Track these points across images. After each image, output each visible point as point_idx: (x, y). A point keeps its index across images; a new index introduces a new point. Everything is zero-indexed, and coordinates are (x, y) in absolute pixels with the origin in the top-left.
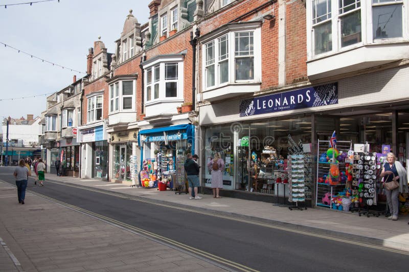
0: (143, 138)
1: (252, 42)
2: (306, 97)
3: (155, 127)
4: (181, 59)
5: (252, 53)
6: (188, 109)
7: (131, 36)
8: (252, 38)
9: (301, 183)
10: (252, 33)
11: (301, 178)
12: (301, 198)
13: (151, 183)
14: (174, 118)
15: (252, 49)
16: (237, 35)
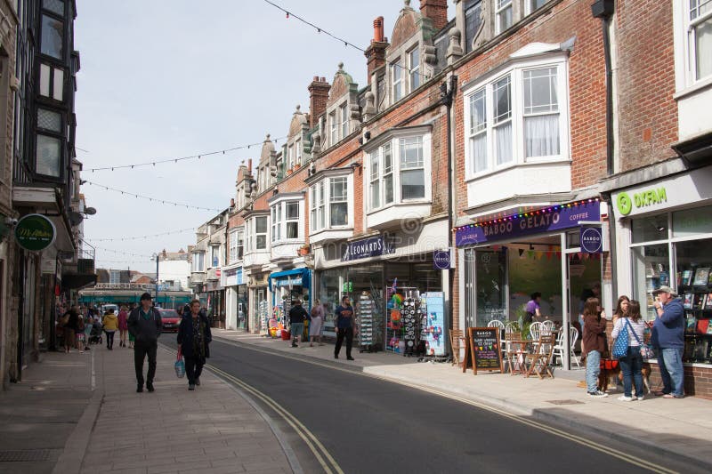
0: (274, 282)
1: (346, 188)
2: (378, 246)
3: (284, 269)
4: (301, 197)
5: (346, 199)
6: (304, 252)
7: (267, 165)
8: (346, 184)
9: (369, 327)
10: (346, 179)
11: (369, 323)
12: (369, 341)
13: (279, 333)
14: (295, 261)
15: (346, 194)
16: (332, 180)
